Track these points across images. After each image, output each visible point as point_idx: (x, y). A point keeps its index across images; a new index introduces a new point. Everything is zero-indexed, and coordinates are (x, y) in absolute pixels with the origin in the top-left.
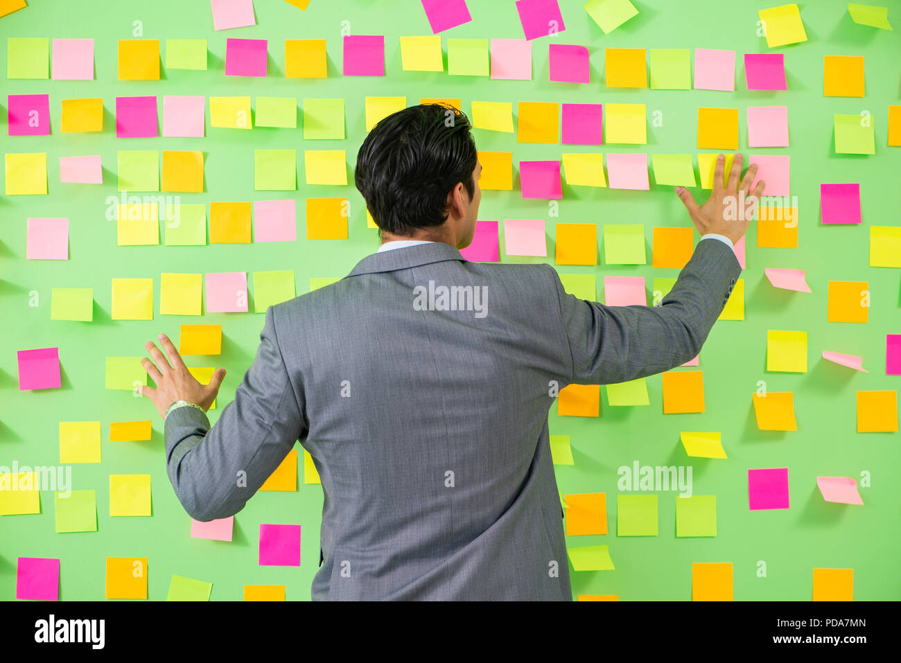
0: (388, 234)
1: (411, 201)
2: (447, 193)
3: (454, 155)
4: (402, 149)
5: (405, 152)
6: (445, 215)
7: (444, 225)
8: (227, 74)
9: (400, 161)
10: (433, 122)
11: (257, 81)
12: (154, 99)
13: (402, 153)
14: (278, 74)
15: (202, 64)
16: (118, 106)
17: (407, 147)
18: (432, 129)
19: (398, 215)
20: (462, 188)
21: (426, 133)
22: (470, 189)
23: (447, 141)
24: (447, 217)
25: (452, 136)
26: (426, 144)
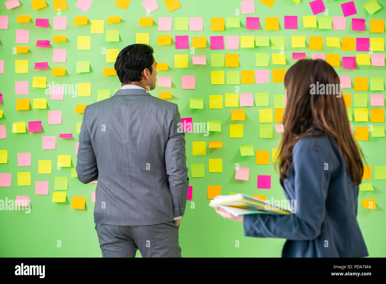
0: (123, 84)
1: (129, 73)
2: (142, 71)
3: (144, 59)
4: (127, 57)
5: (128, 58)
6: (141, 78)
7: (141, 81)
8: (246, 29)
9: (126, 60)
10: (138, 48)
11: (256, 31)
12: (222, 37)
13: (127, 58)
14: (262, 29)
15: (238, 26)
16: (211, 39)
17: (128, 57)
18: (138, 50)
19: (125, 78)
20: (147, 70)
21: (135, 51)
22: (151, 71)
23: (142, 55)
24: (142, 79)
25: (144, 53)
26: (134, 55)
